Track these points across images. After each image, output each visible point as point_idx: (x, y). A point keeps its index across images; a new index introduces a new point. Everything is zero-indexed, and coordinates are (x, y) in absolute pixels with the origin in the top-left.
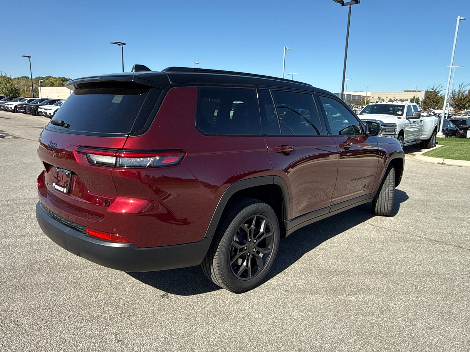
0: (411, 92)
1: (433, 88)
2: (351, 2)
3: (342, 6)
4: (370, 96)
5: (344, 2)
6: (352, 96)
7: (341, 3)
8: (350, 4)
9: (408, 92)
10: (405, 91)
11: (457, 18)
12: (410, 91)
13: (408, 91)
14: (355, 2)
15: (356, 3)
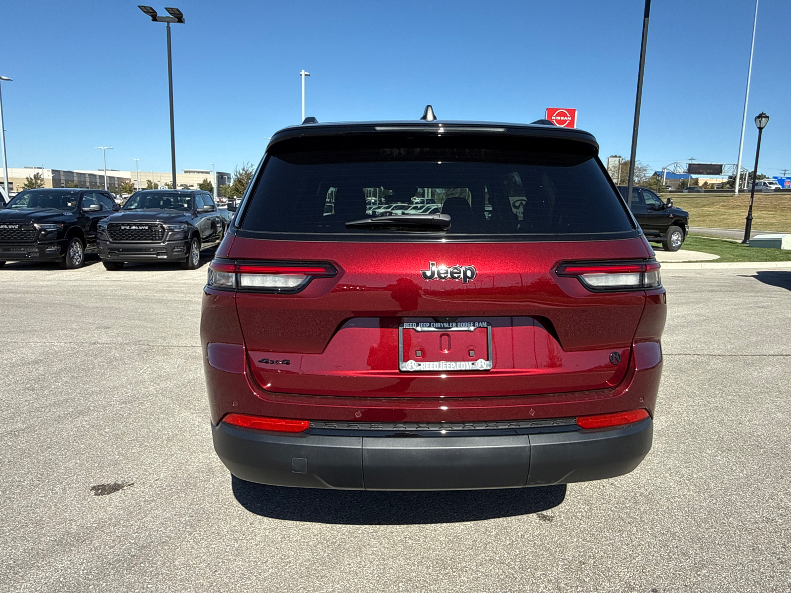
0: (196, 173)
1: (244, 168)
2: (169, 17)
3: (153, 20)
4: (130, 178)
5: (158, 16)
6: (98, 177)
7: (152, 16)
8: (168, 20)
9: (191, 174)
10: (186, 172)
11: (301, 72)
12: (194, 172)
13: (190, 172)
14: (177, 20)
15: (178, 22)
